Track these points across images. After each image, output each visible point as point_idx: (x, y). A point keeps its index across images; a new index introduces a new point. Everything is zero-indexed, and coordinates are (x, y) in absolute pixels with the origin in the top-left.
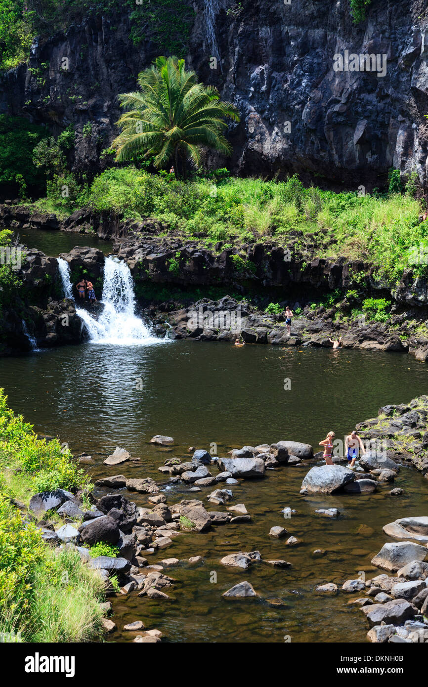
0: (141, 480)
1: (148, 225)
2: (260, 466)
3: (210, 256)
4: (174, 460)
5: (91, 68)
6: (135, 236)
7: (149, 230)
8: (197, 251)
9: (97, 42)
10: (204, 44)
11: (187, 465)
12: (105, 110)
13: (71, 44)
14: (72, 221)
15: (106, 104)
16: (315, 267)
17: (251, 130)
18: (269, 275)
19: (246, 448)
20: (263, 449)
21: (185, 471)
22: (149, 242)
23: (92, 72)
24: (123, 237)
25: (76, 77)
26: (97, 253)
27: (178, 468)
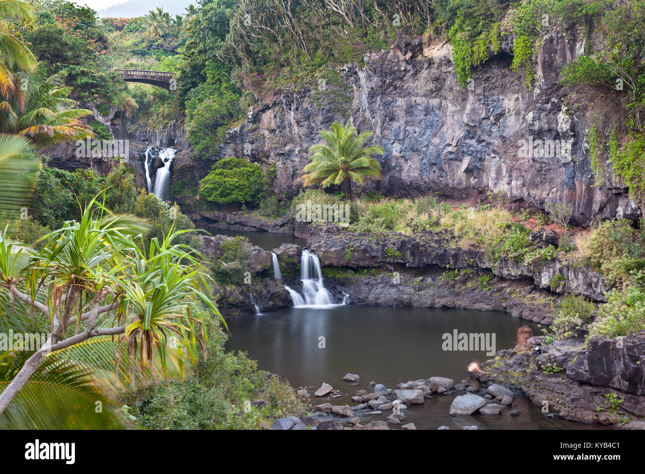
0: (342, 407)
1: (329, 228)
2: (421, 395)
3: (371, 247)
4: (362, 391)
5: (287, 126)
6: (321, 236)
7: (329, 232)
8: (363, 245)
9: (291, 110)
10: (361, 110)
11: (371, 395)
12: (297, 153)
13: (274, 112)
14: (277, 225)
15: (297, 149)
16: (441, 255)
17: (393, 164)
18: (411, 260)
19: (410, 383)
20: (420, 383)
21: (371, 400)
22: (330, 239)
23: (288, 129)
24: (312, 237)
25: (277, 132)
26: (297, 248)
27: (365, 397)
